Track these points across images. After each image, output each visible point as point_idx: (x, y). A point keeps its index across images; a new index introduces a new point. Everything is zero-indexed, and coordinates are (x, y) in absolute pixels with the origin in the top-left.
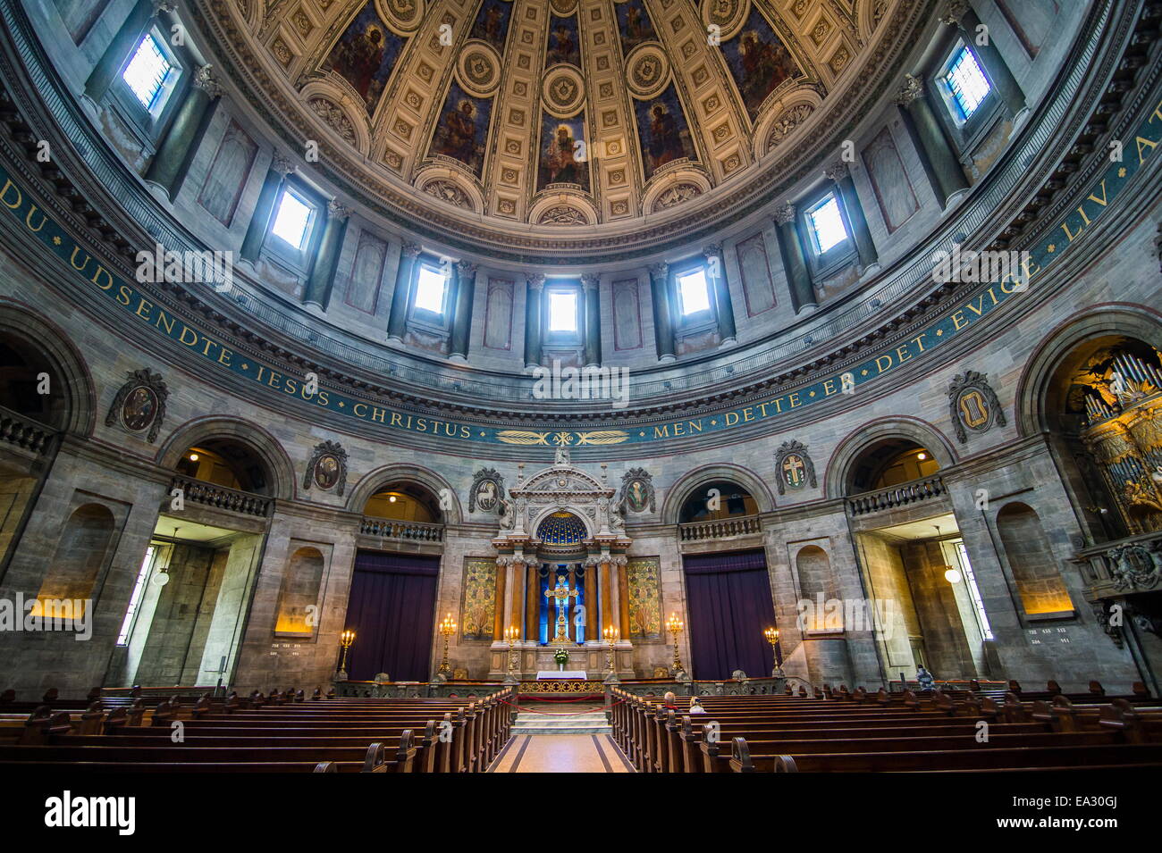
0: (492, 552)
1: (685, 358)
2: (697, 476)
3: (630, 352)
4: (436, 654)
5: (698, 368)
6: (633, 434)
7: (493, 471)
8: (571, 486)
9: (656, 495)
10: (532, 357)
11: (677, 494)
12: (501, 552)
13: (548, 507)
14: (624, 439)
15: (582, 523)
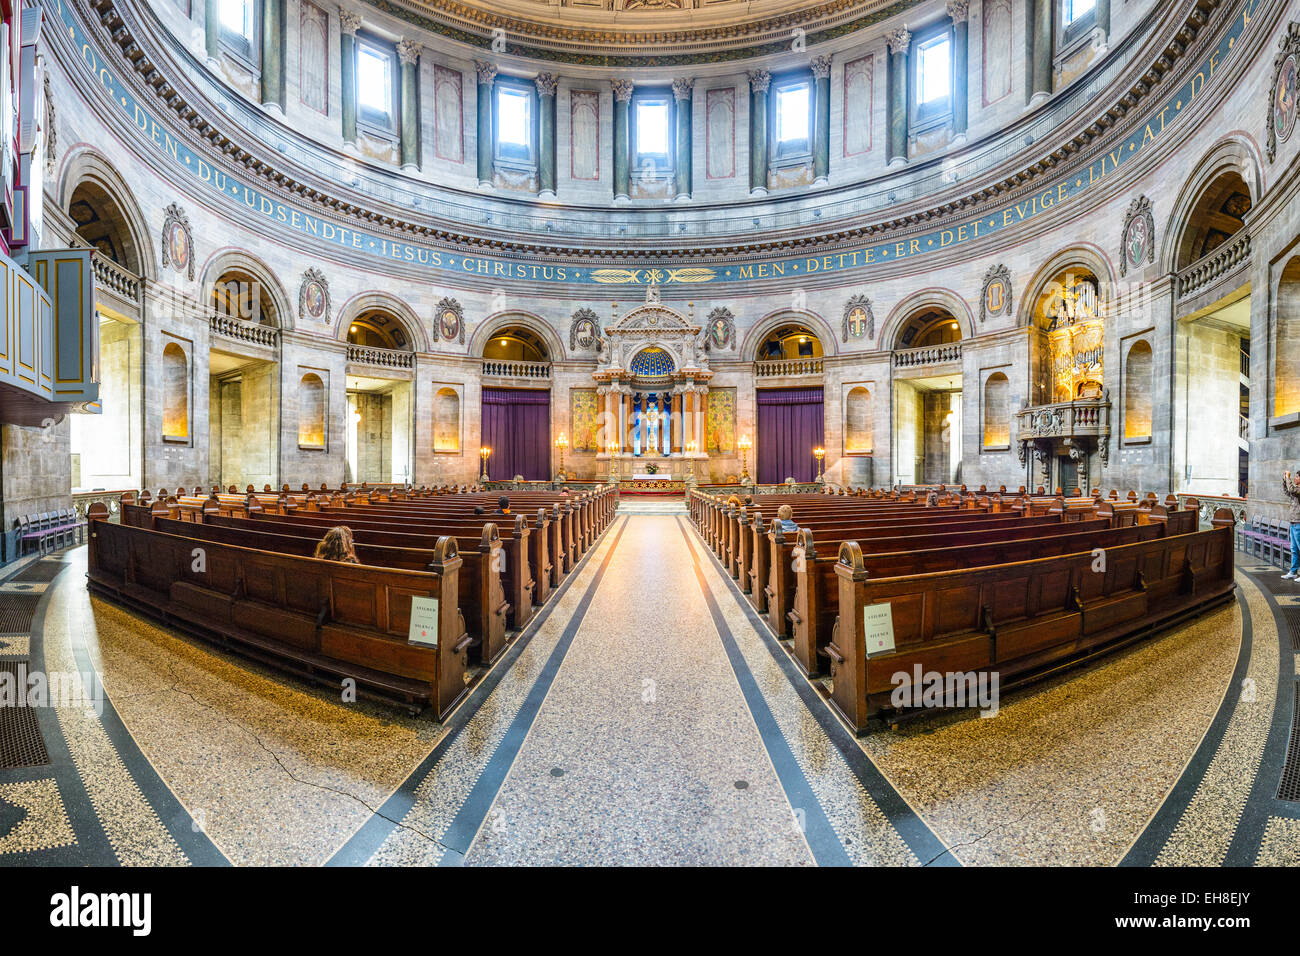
0: (593, 384)
1: (776, 193)
2: (775, 318)
3: (723, 182)
4: (555, 463)
5: (787, 207)
6: (720, 273)
7: (589, 311)
8: (661, 323)
9: (737, 334)
10: (621, 186)
11: (756, 334)
12: (601, 384)
13: (640, 343)
14: (711, 277)
15: (670, 358)
